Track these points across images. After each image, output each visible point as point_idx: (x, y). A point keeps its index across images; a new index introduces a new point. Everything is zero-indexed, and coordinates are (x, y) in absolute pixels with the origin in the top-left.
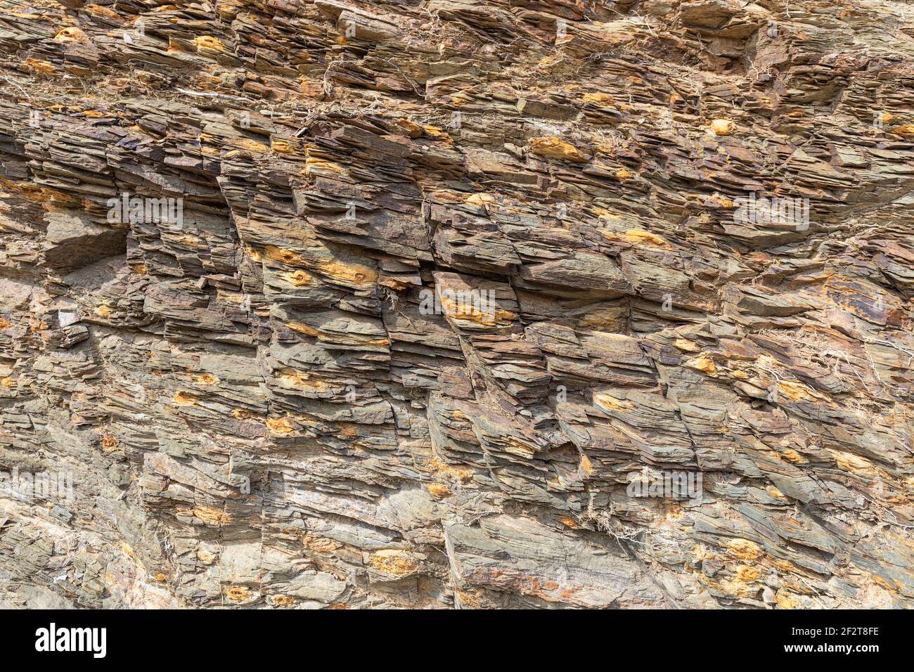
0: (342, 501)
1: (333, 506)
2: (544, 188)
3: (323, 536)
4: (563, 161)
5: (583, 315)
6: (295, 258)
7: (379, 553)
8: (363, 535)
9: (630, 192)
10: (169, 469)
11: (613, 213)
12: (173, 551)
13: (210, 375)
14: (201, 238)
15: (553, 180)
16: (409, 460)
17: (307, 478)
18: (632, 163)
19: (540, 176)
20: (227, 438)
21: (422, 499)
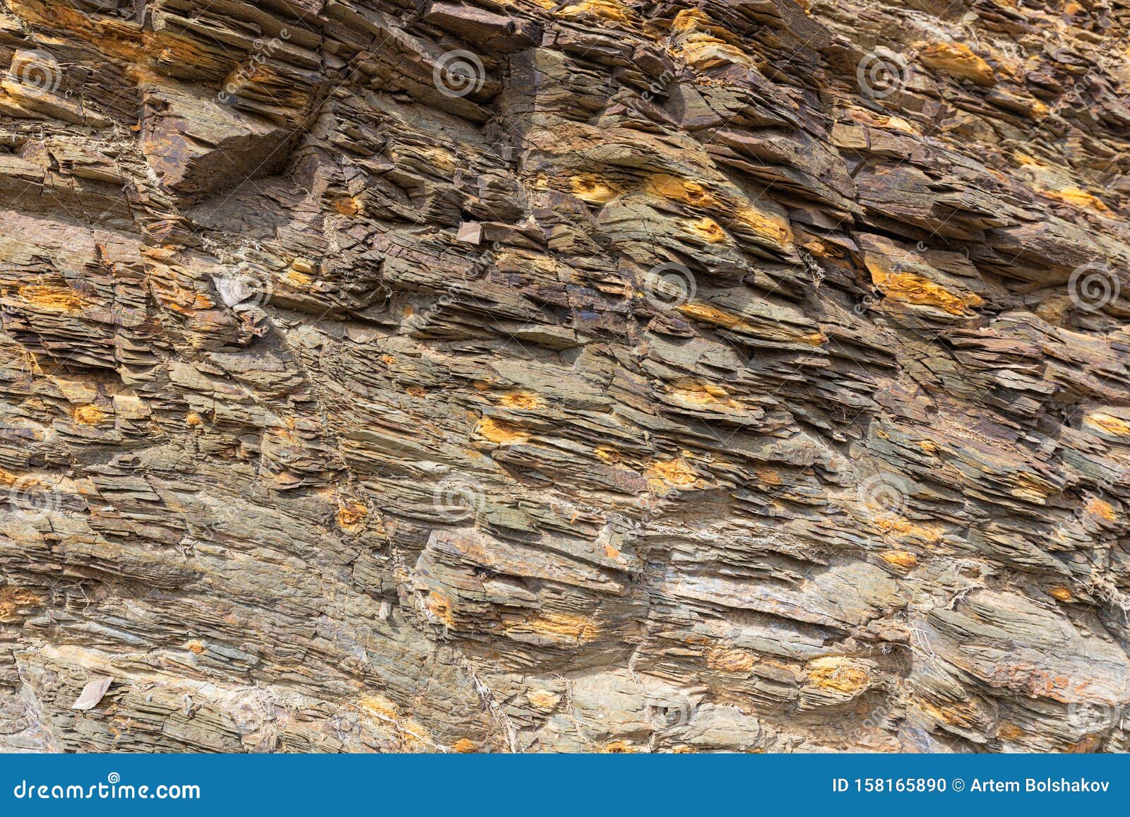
0: (760, 589)
1: (748, 598)
2: (937, 119)
3: (736, 647)
4: (961, 81)
5: (1037, 305)
6: (706, 196)
7: (814, 664)
8: (787, 639)
9: (1046, 134)
10: (491, 554)
11: (1039, 163)
12: (492, 698)
13: (525, 393)
14: (460, 157)
15: (951, 109)
16: (847, 520)
17: (713, 554)
18: (1047, 93)
19: (928, 100)
20: (598, 495)
21: (872, 578)
